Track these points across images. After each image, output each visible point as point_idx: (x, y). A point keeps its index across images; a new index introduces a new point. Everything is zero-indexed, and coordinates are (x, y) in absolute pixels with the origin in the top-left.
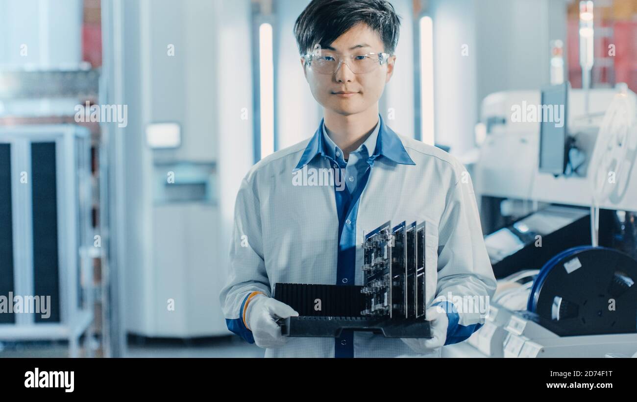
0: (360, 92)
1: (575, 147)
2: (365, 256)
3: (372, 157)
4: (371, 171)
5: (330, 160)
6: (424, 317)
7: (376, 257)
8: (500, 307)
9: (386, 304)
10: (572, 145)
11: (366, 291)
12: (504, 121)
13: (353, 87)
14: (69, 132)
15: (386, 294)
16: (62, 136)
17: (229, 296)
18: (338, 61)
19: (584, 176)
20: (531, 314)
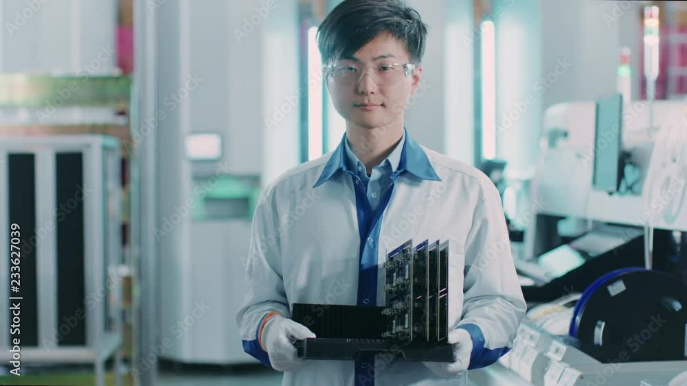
0: (383, 105)
1: (631, 163)
2: (387, 276)
3: (395, 173)
4: (395, 188)
5: (352, 175)
6: (446, 339)
7: (397, 276)
8: (543, 332)
9: (406, 326)
10: (627, 161)
11: (387, 312)
12: (566, 134)
13: (375, 99)
14: (97, 141)
15: (407, 316)
16: (89, 146)
17: (246, 316)
18: (361, 72)
19: (638, 193)
20: (572, 339)
